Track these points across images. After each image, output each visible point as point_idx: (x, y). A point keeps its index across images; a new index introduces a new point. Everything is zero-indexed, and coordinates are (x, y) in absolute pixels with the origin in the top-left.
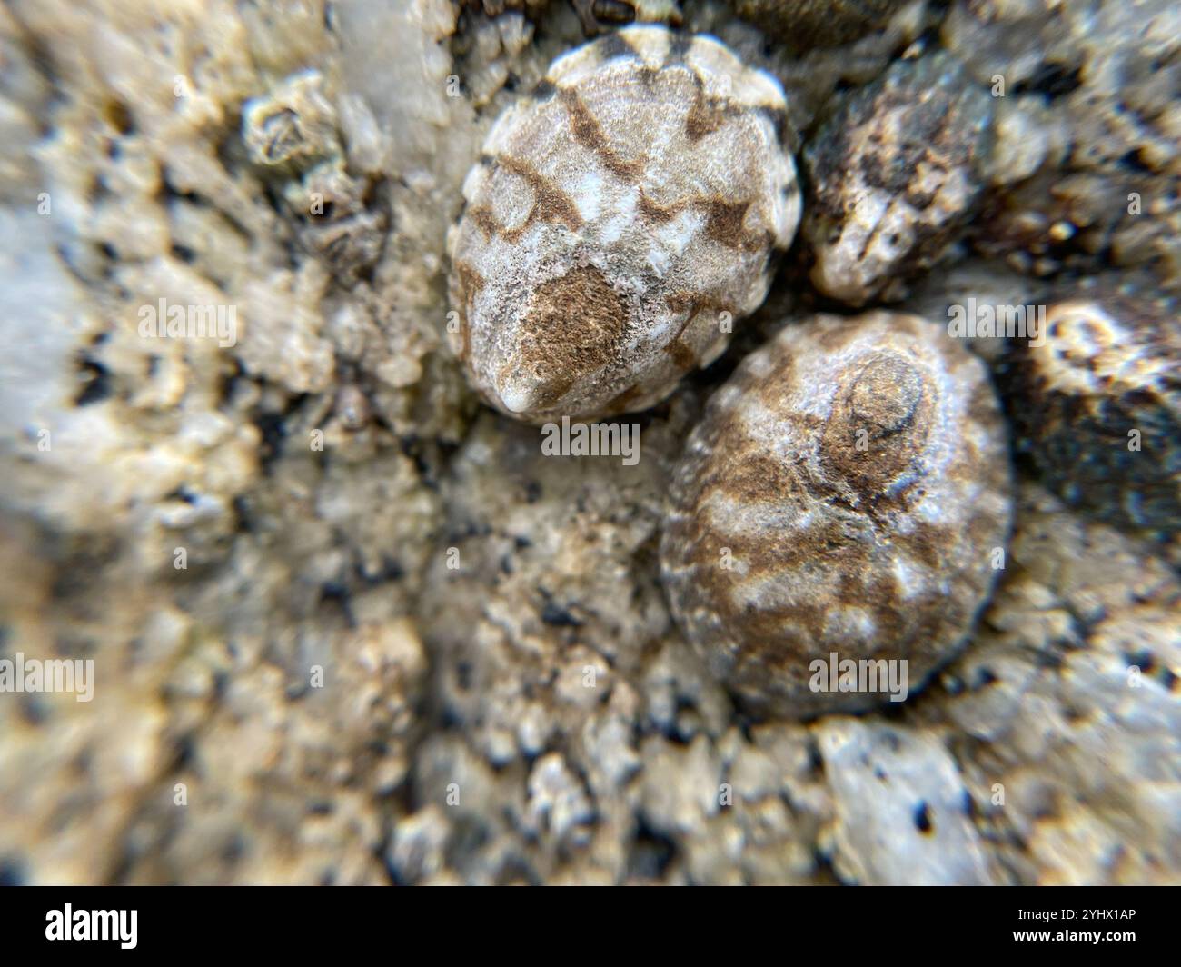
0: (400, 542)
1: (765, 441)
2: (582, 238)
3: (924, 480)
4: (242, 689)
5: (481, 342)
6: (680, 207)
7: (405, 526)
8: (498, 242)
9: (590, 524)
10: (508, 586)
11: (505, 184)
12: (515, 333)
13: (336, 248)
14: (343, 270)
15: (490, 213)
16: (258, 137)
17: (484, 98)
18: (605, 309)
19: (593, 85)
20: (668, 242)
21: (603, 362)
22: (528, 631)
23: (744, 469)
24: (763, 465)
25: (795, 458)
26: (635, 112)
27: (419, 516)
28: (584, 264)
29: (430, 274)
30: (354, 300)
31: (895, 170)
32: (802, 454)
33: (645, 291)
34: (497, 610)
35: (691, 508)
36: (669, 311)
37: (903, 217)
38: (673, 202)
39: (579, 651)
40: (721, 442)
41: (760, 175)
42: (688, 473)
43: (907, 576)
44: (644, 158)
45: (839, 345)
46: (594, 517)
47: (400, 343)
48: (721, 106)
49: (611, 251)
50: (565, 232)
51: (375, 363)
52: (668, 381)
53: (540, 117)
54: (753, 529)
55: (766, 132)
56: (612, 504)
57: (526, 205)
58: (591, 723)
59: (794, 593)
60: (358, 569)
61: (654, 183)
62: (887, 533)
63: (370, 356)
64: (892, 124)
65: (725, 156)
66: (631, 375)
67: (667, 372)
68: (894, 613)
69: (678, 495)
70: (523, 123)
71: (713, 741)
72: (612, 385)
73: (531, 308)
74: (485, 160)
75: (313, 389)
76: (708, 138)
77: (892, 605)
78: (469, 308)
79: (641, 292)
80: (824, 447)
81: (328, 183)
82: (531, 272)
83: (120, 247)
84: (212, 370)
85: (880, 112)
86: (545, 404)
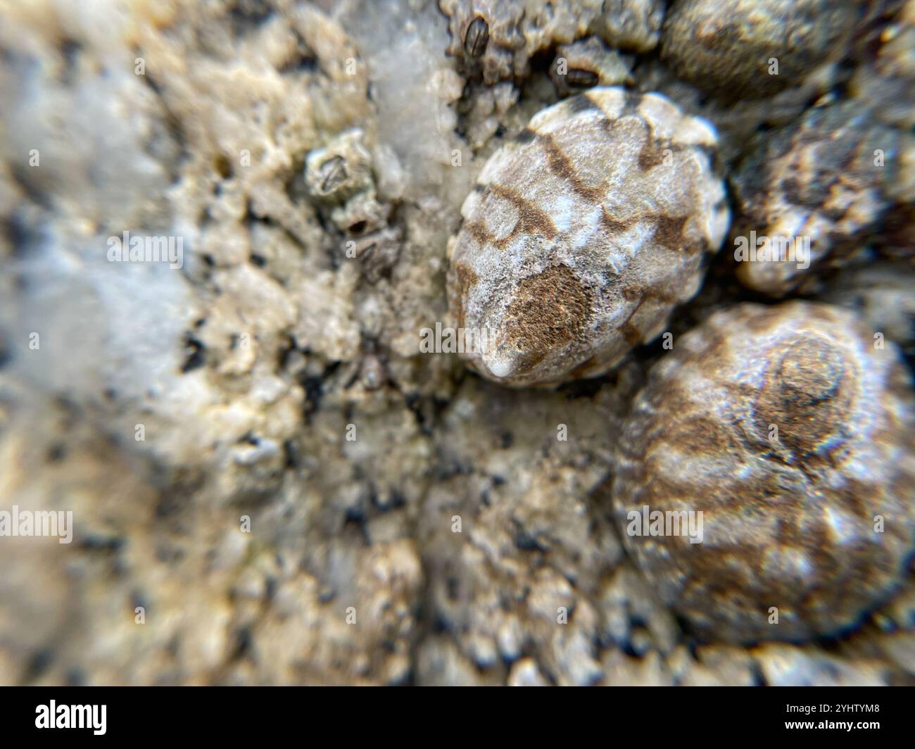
0: (404, 477)
1: (704, 405)
2: (555, 244)
3: (849, 442)
4: (287, 592)
5: (473, 323)
6: (634, 220)
7: (408, 465)
8: (488, 248)
9: (554, 467)
10: (488, 515)
11: (495, 205)
12: (501, 316)
13: (366, 254)
14: (371, 270)
15: (483, 227)
16: (316, 175)
17: (480, 144)
18: (573, 297)
19: (565, 132)
20: (624, 246)
21: (569, 338)
22: (504, 554)
23: (686, 426)
24: (703, 424)
25: (732, 419)
26: (598, 151)
27: (418, 458)
28: (557, 263)
29: (433, 273)
30: (376, 292)
31: (812, 191)
32: (739, 416)
33: (604, 284)
34: (479, 536)
35: (640, 457)
36: (623, 300)
37: (818, 227)
38: (627, 217)
39: (546, 573)
40: (665, 403)
41: (696, 196)
42: (636, 428)
43: (838, 524)
44: (605, 184)
45: (765, 328)
46: (557, 462)
47: (409, 323)
48: (666, 144)
49: (578, 254)
50: (542, 240)
51: (390, 339)
52: (617, 354)
53: (523, 156)
54: (696, 477)
55: (702, 162)
56: (572, 451)
57: (512, 220)
58: (558, 635)
59: (735, 533)
60: (373, 499)
61: (613, 202)
62: (819, 486)
63: (386, 333)
64: (808, 156)
65: (669, 181)
66: (590, 349)
67: (618, 346)
68: (827, 556)
69: (627, 446)
70: (510, 160)
71: (664, 657)
72: (575, 357)
73: (514, 297)
74: (479, 188)
75: (344, 359)
76: (655, 168)
77: (826, 549)
78: (464, 297)
79: (601, 284)
80: (758, 411)
81: (365, 207)
82: (514, 270)
83: (217, 258)
84: (274, 345)
85: (798, 146)
86: (523, 371)
